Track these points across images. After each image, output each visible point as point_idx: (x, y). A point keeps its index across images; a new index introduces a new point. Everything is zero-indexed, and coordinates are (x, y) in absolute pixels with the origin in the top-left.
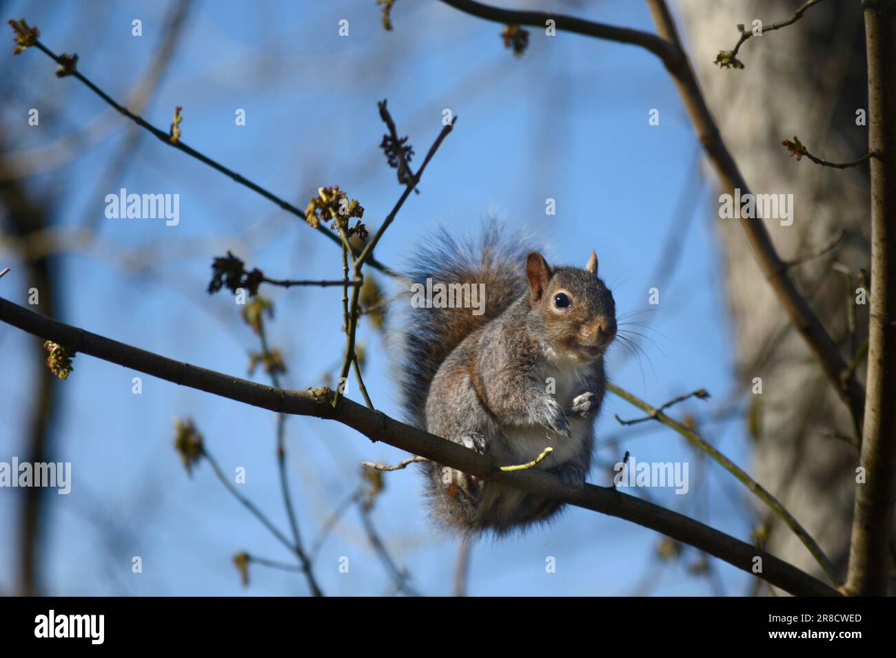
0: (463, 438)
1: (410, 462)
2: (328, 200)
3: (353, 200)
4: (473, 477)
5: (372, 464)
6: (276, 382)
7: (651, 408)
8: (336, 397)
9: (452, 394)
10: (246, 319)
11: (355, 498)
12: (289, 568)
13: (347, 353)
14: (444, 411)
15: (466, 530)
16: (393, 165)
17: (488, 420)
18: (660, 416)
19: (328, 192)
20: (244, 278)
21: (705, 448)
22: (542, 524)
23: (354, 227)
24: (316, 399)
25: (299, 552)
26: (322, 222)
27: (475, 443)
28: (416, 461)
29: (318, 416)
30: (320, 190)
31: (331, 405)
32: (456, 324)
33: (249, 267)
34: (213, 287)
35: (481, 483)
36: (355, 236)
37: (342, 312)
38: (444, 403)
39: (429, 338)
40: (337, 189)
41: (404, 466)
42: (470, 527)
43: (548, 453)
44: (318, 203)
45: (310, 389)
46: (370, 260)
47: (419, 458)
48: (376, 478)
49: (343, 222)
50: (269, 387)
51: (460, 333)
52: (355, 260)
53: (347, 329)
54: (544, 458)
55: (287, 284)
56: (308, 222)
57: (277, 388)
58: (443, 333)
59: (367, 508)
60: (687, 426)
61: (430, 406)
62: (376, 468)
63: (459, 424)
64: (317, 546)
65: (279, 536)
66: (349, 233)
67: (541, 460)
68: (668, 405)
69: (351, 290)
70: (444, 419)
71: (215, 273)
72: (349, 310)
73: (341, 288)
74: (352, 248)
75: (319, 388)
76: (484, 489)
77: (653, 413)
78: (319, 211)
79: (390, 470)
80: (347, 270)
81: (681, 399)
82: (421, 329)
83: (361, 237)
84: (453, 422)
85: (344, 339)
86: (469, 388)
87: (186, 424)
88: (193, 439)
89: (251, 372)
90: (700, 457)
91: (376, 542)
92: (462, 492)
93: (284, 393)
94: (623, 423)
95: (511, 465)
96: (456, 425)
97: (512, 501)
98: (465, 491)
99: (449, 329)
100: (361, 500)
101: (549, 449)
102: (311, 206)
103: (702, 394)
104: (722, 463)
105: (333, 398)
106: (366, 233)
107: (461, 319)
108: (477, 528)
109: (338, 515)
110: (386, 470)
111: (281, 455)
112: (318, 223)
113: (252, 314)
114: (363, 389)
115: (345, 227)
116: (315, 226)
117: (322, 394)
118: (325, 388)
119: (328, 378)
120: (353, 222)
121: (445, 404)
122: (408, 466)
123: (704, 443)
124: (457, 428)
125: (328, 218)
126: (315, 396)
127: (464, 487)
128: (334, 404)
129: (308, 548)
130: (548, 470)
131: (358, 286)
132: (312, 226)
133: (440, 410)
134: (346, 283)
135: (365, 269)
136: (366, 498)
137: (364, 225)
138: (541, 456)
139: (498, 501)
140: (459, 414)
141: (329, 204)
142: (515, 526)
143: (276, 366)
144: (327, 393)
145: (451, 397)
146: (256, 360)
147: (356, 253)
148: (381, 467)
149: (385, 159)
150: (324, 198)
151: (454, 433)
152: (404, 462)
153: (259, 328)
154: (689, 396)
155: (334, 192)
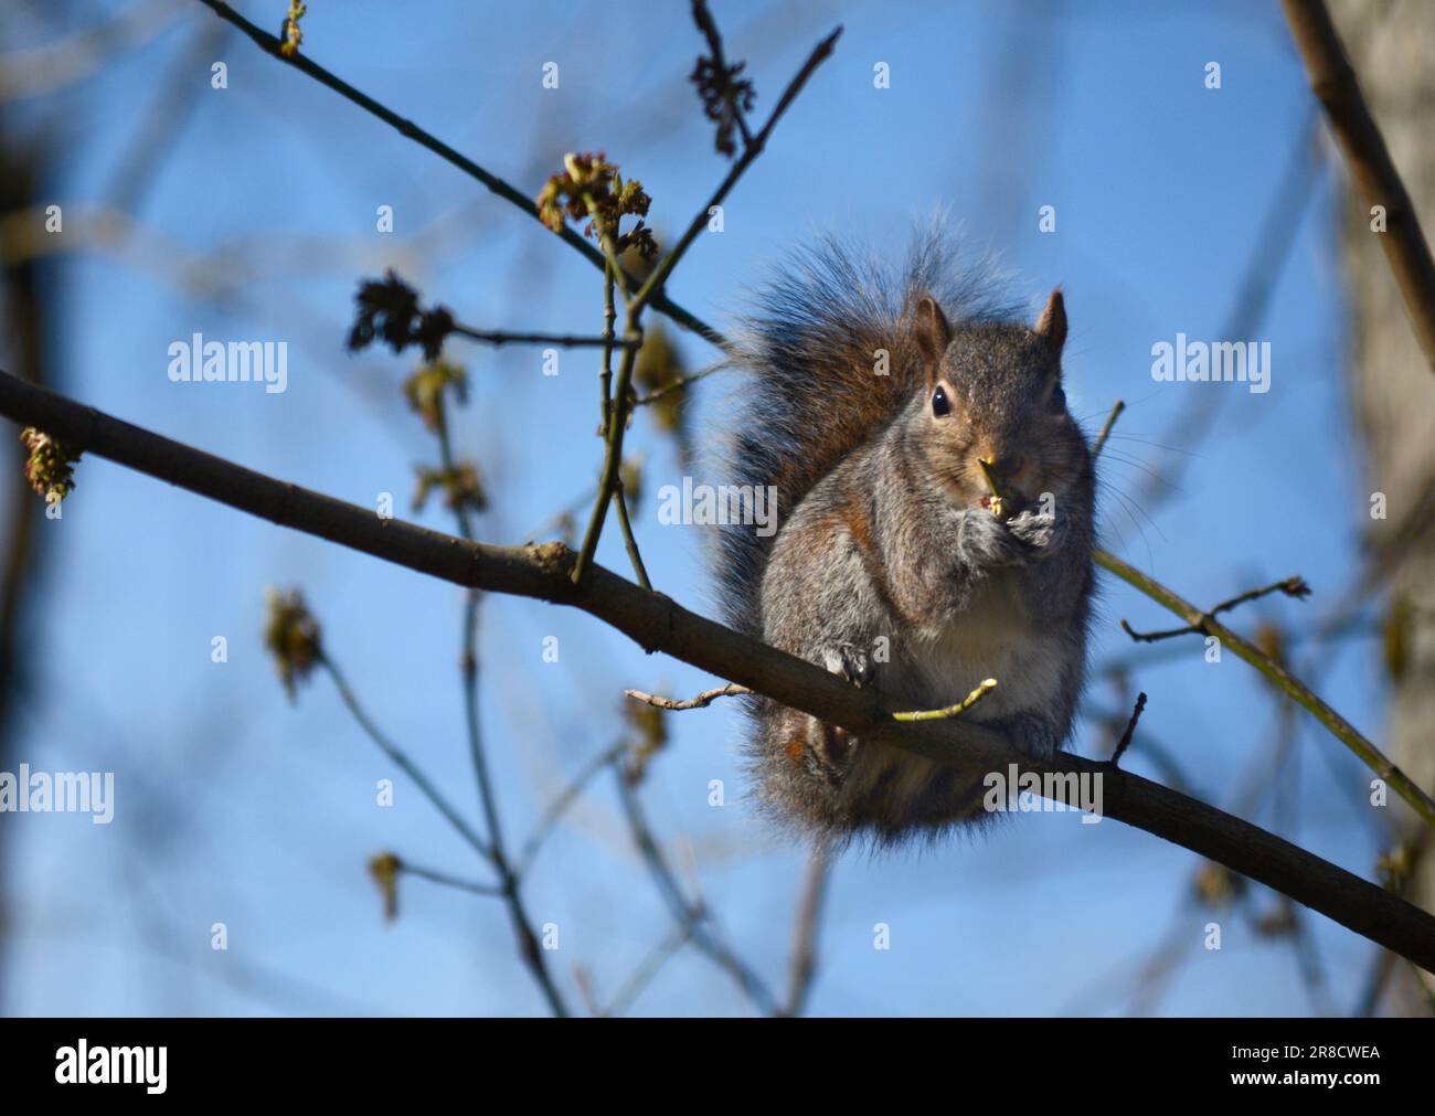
0: (823, 651)
1: (717, 695)
2: (582, 179)
3: (630, 181)
4: (839, 729)
5: (645, 697)
6: (465, 527)
7: (1194, 611)
8: (579, 562)
9: (813, 565)
10: (415, 404)
11: (611, 758)
12: (477, 889)
13: (604, 479)
14: (797, 594)
15: (821, 828)
16: (712, 115)
17: (881, 618)
18: (1209, 627)
19: (583, 164)
20: (416, 323)
21: (1295, 693)
22: (969, 830)
23: (630, 234)
24: (541, 564)
25: (497, 856)
26: (570, 223)
27: (847, 664)
28: (731, 694)
29: (544, 598)
30: (568, 162)
31: (570, 578)
32: (837, 425)
33: (428, 302)
34: (358, 339)
35: (853, 742)
36: (631, 250)
37: (599, 398)
38: (797, 579)
39: (783, 448)
40: (601, 158)
41: (705, 702)
42: (830, 825)
43: (988, 691)
44: (563, 185)
45: (530, 544)
46: (659, 300)
47: (736, 687)
48: (653, 722)
49: (609, 223)
50: (451, 538)
51: (842, 443)
52: (629, 298)
53: (607, 431)
54: (979, 698)
55: (498, 339)
56: (542, 221)
57: (467, 540)
58: (809, 440)
59: (632, 779)
60: (1262, 648)
61: (769, 584)
62: (650, 702)
63: (823, 624)
64: (532, 848)
65: (459, 824)
66: (620, 244)
67: (973, 703)
68: (1228, 606)
69: (618, 357)
70: (796, 609)
71: (362, 312)
72: (613, 394)
73: (600, 353)
74: (626, 275)
75: (548, 543)
76: (857, 753)
77: (1196, 621)
78: (564, 200)
79: (678, 709)
80: (612, 317)
81: (1254, 595)
82: (767, 429)
83: (643, 254)
84: (809, 616)
85: (601, 449)
86: (850, 553)
87: (289, 602)
88: (301, 629)
89: (418, 506)
90: (1287, 710)
91: (647, 845)
92: (816, 756)
93: (479, 550)
94: (1136, 637)
95: (914, 710)
96: (815, 622)
97: (916, 777)
98: (821, 754)
99: (821, 435)
100: (621, 761)
101: (991, 682)
102: (548, 190)
103: (1293, 587)
104: (1327, 724)
105: (574, 565)
106: (653, 246)
107: (847, 416)
108: (845, 825)
109: (575, 790)
110: (671, 708)
111: (471, 668)
112: (563, 224)
113: (425, 392)
114: (633, 549)
115: (612, 233)
116: (557, 228)
117: (554, 556)
118: (559, 544)
119: (567, 522)
120: (628, 224)
121: (799, 580)
122: (713, 702)
123: (1294, 682)
124: (818, 628)
125: (581, 213)
126: (539, 558)
127: (819, 748)
128: (575, 576)
129: (514, 850)
130: (987, 725)
131: (632, 348)
132: (551, 228)
133: (790, 592)
134: (609, 342)
135: (648, 316)
136: (630, 759)
137: (649, 231)
138: (974, 694)
139: (888, 777)
140: (825, 602)
141: (584, 187)
142: (917, 826)
143: (467, 495)
144: (563, 554)
145: (813, 570)
146: (430, 481)
147: (632, 286)
148: (662, 702)
149: (698, 104)
150: (575, 175)
151: (810, 637)
152: (706, 695)
153: (438, 421)
154: (1268, 591)
155: (595, 164)
